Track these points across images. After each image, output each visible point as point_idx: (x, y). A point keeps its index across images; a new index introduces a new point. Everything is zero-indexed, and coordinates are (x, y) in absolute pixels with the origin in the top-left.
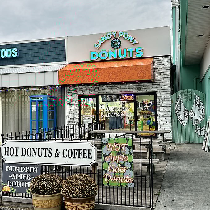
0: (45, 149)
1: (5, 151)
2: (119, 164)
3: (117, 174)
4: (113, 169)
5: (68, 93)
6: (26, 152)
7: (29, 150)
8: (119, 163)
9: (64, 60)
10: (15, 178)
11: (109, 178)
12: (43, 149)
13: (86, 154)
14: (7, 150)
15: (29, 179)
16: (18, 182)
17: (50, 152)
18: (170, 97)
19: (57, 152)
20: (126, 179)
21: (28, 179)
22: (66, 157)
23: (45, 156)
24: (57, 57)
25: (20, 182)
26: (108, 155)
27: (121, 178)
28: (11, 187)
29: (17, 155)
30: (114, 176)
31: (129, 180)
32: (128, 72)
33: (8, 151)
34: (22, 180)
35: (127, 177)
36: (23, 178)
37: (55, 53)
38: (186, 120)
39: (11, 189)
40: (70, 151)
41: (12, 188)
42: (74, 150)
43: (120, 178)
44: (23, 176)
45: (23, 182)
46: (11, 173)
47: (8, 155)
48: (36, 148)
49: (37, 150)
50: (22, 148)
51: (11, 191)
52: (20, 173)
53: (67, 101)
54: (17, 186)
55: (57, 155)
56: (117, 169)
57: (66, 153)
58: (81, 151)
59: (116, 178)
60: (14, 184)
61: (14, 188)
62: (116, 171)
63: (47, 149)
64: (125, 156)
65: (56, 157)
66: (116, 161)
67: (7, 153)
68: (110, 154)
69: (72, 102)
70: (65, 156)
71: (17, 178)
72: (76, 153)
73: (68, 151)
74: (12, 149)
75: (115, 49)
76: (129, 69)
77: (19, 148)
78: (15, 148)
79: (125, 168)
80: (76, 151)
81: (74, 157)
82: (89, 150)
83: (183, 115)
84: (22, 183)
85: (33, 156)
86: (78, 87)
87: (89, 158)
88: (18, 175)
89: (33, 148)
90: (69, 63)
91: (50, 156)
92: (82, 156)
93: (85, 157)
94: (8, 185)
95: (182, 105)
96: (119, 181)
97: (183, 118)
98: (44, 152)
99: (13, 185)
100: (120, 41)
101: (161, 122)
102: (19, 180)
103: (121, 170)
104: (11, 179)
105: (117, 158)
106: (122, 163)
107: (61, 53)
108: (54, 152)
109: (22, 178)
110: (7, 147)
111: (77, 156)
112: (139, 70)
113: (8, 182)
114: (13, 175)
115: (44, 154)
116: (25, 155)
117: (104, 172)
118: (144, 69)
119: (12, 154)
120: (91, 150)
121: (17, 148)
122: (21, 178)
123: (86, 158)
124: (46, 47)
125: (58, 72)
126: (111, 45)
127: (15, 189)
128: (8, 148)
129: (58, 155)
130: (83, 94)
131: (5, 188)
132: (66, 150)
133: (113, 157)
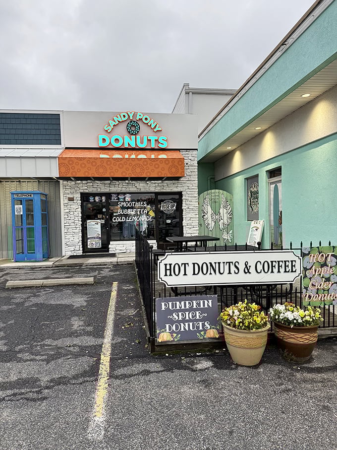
0: (229, 263)
1: (166, 270)
2: (324, 279)
3: (321, 291)
4: (315, 286)
5: (64, 190)
6: (199, 269)
7: (205, 266)
8: (323, 277)
9: (58, 142)
10: (177, 318)
11: (311, 296)
12: (225, 264)
13: (288, 266)
14: (168, 267)
15: (200, 317)
16: (182, 324)
17: (236, 266)
18: (197, 198)
19: (246, 267)
20: (331, 296)
21: (198, 318)
22: (261, 272)
23: (230, 273)
24: (47, 137)
25: (187, 324)
26: (310, 269)
27: (325, 296)
28: (172, 333)
29: (185, 274)
30: (317, 293)
31: (334, 297)
32: (157, 166)
33: (170, 270)
34: (190, 321)
35: (333, 294)
36: (191, 317)
37: (44, 132)
38: (213, 224)
39: (172, 336)
40: (266, 264)
41: (174, 334)
42: (272, 262)
43: (323, 295)
44: (191, 314)
45: (191, 324)
46: (171, 312)
47: (171, 275)
48: (215, 263)
49: (217, 265)
50: (194, 264)
51: (172, 339)
52: (185, 310)
53: (63, 200)
54: (182, 330)
55: (246, 271)
56: (321, 284)
57: (260, 267)
58: (281, 263)
59: (319, 296)
60: (177, 327)
61: (177, 333)
62: (319, 288)
63: (232, 262)
64: (331, 267)
65: (246, 273)
66: (320, 275)
67: (168, 272)
68: (312, 266)
69: (72, 202)
70: (259, 271)
71: (180, 319)
72: (275, 266)
73: (262, 264)
74: (177, 266)
75: (132, 134)
76: (158, 162)
77: (188, 264)
78: (182, 264)
79: (330, 282)
80: (274, 263)
81: (272, 272)
82: (292, 261)
83: (210, 218)
84: (189, 325)
85: (211, 274)
86: (80, 182)
87: (292, 271)
88: (182, 314)
89: (211, 263)
90: (66, 148)
91: (237, 272)
92: (282, 270)
93: (287, 270)
94: (168, 330)
95: (209, 207)
96: (322, 299)
97: (210, 222)
98: (227, 267)
99: (174, 330)
100: (138, 124)
101: (187, 227)
102: (184, 321)
103: (325, 286)
104: (172, 322)
105: (321, 272)
106: (327, 276)
107: (54, 132)
108: (242, 267)
109: (189, 317)
110: (168, 263)
111: (276, 270)
112: (171, 164)
113: (167, 326)
114: (174, 315)
115: (227, 271)
116: (198, 274)
117: (304, 291)
118: (176, 164)
119: (177, 273)
120: (295, 261)
121: (185, 264)
122: (187, 318)
123: (289, 272)
124: (28, 121)
125: (57, 158)
126: (127, 129)
127: (180, 335)
128: (170, 265)
129: (248, 270)
130: (87, 191)
131: (163, 336)
132: (260, 262)
133: (315, 271)
